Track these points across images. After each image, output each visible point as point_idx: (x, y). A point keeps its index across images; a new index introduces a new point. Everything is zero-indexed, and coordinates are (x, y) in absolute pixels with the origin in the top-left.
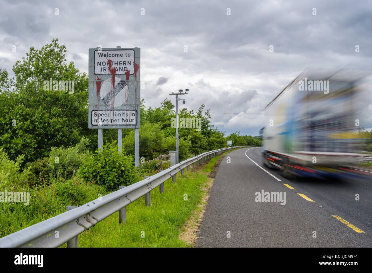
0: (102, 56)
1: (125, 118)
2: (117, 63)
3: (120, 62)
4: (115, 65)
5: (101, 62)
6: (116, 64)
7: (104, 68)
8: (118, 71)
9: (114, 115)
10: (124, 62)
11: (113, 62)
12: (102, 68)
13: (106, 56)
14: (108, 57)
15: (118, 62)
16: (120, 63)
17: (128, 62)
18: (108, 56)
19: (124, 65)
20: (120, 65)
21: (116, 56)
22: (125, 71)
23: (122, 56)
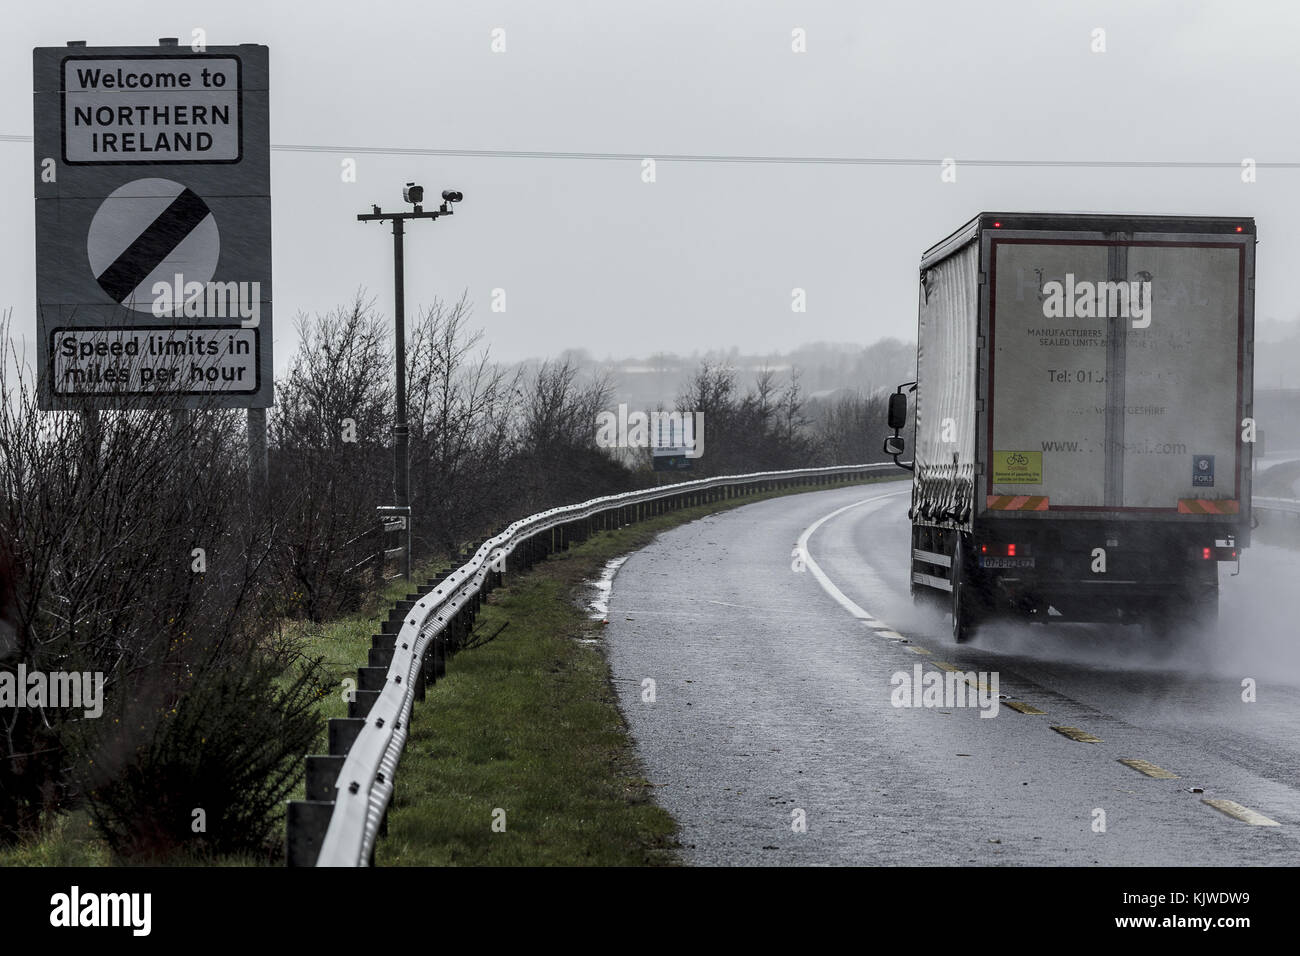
0: (94, 84)
1: (205, 362)
2: (166, 115)
3: (177, 108)
4: (155, 123)
5: (89, 109)
6: (161, 120)
7: (105, 136)
8: (169, 149)
9: (156, 349)
10: (195, 108)
11: (148, 108)
12: (95, 135)
13: (116, 83)
14: (121, 85)
15: (167, 108)
16: (177, 115)
17: (215, 109)
18: (124, 82)
19: (195, 122)
20: (177, 122)
21: (158, 85)
22: (200, 148)
23: (188, 85)
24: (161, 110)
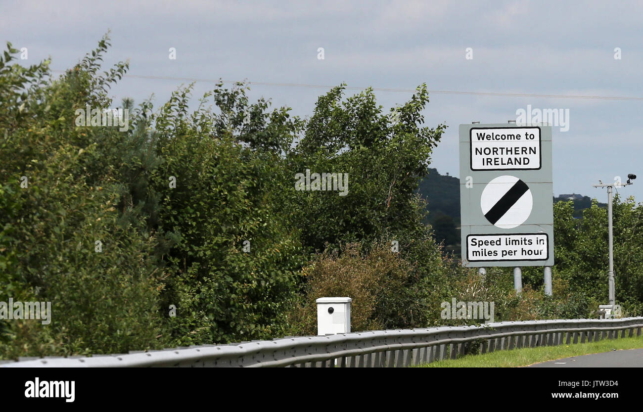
0: (483, 139)
1: (527, 248)
2: (511, 151)
3: (515, 148)
4: (507, 154)
5: (481, 148)
6: (509, 153)
7: (487, 159)
8: (512, 164)
9: (508, 243)
10: (522, 148)
11: (504, 148)
12: (483, 159)
13: (491, 138)
14: (493, 139)
15: (511, 148)
16: (515, 151)
17: (530, 148)
18: (494, 138)
19: (522, 154)
20: (516, 154)
21: (508, 139)
22: (524, 164)
23: (520, 139)
24: (509, 149)
